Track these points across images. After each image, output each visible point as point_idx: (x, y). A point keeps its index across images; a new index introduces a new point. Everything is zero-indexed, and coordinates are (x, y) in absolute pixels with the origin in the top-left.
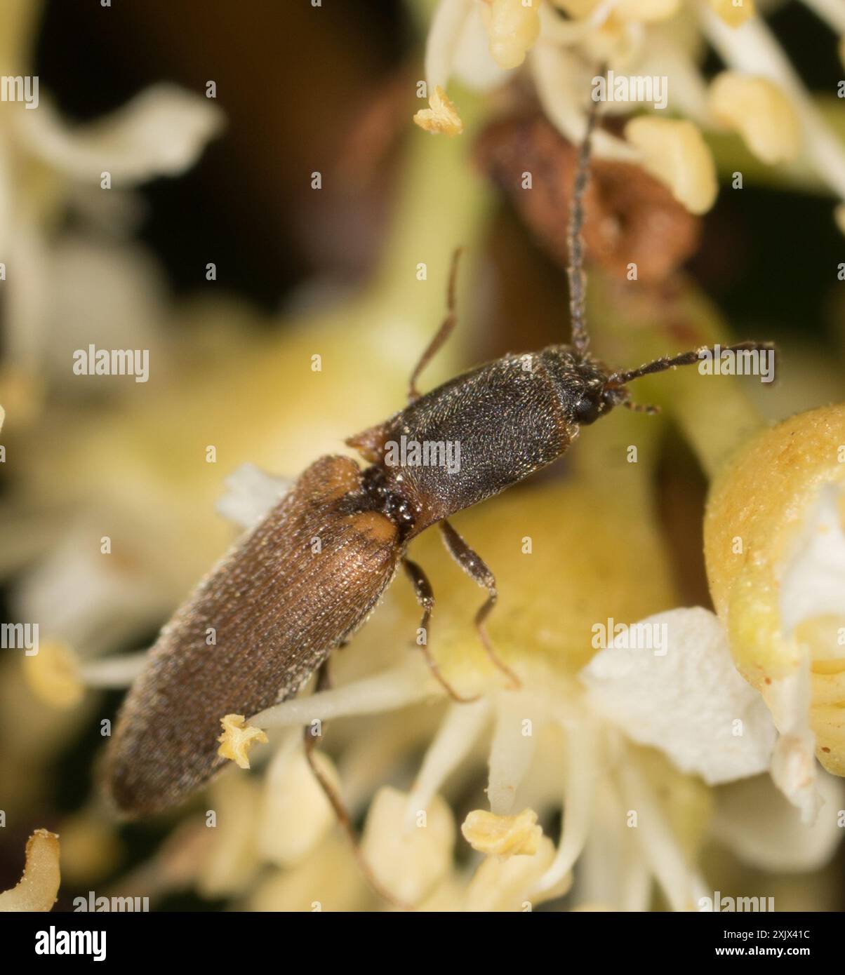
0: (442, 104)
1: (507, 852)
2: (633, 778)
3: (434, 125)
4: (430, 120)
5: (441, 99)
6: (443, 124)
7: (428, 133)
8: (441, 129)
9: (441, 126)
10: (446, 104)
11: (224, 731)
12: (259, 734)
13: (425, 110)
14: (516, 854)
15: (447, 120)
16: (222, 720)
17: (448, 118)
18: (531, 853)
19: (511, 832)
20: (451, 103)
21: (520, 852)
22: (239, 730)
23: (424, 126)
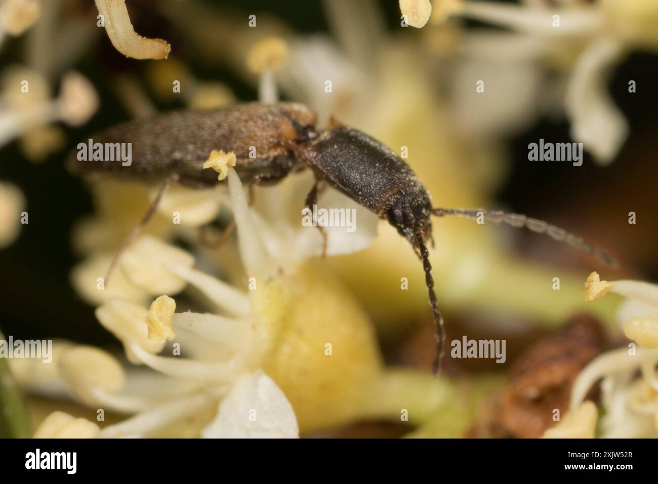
0: (602, 289)
1: (150, 322)
2: (199, 402)
3: (590, 284)
4: (592, 281)
5: (606, 288)
6: (590, 289)
7: (586, 281)
8: (588, 288)
9: (589, 288)
10: (602, 291)
11: (226, 153)
12: (224, 175)
13: (599, 278)
14: (149, 327)
15: (593, 291)
16: (232, 152)
17: (594, 292)
18: (149, 337)
19: (162, 324)
20: (603, 294)
21: (149, 329)
22: (226, 162)
23: (589, 278)
